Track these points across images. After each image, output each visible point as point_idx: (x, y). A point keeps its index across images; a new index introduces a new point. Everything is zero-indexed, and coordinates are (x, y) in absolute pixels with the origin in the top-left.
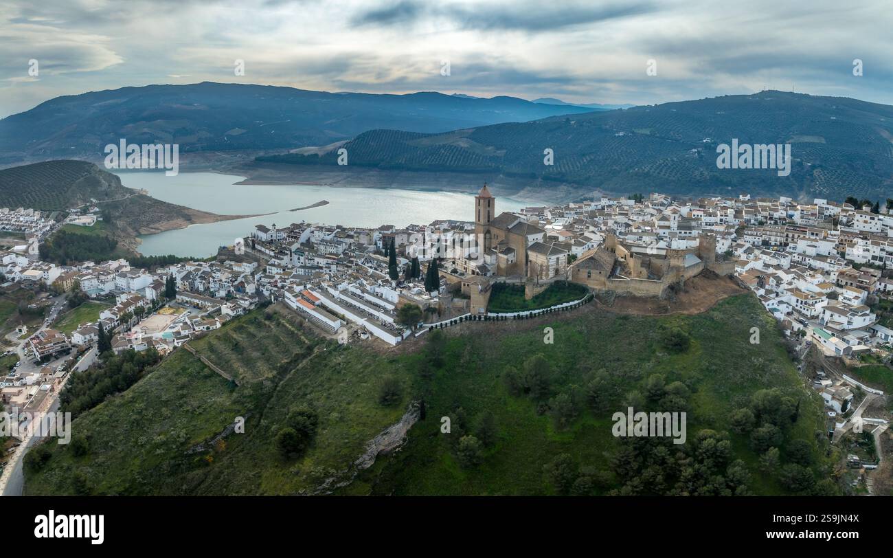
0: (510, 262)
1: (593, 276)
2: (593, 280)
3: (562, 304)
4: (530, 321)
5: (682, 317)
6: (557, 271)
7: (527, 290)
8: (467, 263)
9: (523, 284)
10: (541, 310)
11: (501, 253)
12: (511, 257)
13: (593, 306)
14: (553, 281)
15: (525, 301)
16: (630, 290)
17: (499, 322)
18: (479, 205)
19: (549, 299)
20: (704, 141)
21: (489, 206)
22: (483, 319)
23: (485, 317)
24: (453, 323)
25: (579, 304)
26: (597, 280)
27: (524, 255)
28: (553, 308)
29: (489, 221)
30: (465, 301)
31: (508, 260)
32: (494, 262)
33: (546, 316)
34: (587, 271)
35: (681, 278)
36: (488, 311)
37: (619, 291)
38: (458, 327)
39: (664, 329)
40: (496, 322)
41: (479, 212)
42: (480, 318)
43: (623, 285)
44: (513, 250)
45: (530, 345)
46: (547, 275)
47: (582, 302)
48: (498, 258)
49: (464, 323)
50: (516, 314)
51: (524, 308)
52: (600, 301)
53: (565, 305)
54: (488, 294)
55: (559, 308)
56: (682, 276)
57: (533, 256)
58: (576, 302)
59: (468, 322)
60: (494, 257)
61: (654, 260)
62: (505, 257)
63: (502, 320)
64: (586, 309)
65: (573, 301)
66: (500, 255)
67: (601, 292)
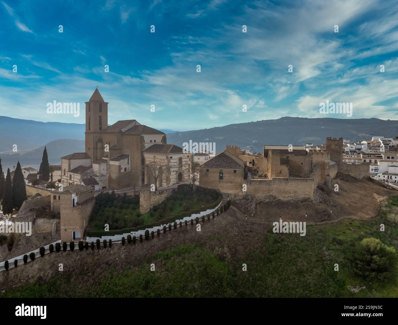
0: (123, 171)
1: (226, 176)
2: (227, 182)
3: (190, 216)
4: (146, 244)
5: (357, 223)
6: (180, 176)
7: (141, 200)
8: (72, 176)
9: (137, 194)
10: (161, 227)
11: (112, 160)
12: (124, 164)
13: (231, 215)
14: (176, 186)
15: (139, 215)
16: (274, 193)
17: (100, 251)
18: (89, 111)
19: (172, 210)
20: (254, 142)
21: (100, 111)
22: (77, 248)
23: (81, 244)
24: (29, 260)
25: (213, 214)
26: (231, 182)
27: (140, 158)
28: (178, 221)
29: (100, 129)
30: (55, 221)
31: (120, 166)
32: (104, 172)
33: (169, 235)
34: (219, 170)
35: (327, 177)
36: (86, 234)
37: (260, 196)
38: (36, 266)
39: (340, 243)
40: (96, 251)
41: (89, 119)
42: (72, 245)
43: (264, 187)
44: (127, 156)
45: (146, 288)
46: (168, 180)
47: (217, 211)
48: (109, 167)
49: (47, 257)
50: (125, 235)
51: (137, 226)
52: (239, 208)
53: (194, 216)
54: (89, 208)
55: (186, 222)
56: (328, 175)
57: (149, 158)
58: (209, 212)
59: (53, 255)
60: (104, 166)
61: (292, 158)
62: (117, 163)
63: (105, 246)
64: (223, 220)
65: (204, 210)
66: (112, 163)
67: (237, 198)
